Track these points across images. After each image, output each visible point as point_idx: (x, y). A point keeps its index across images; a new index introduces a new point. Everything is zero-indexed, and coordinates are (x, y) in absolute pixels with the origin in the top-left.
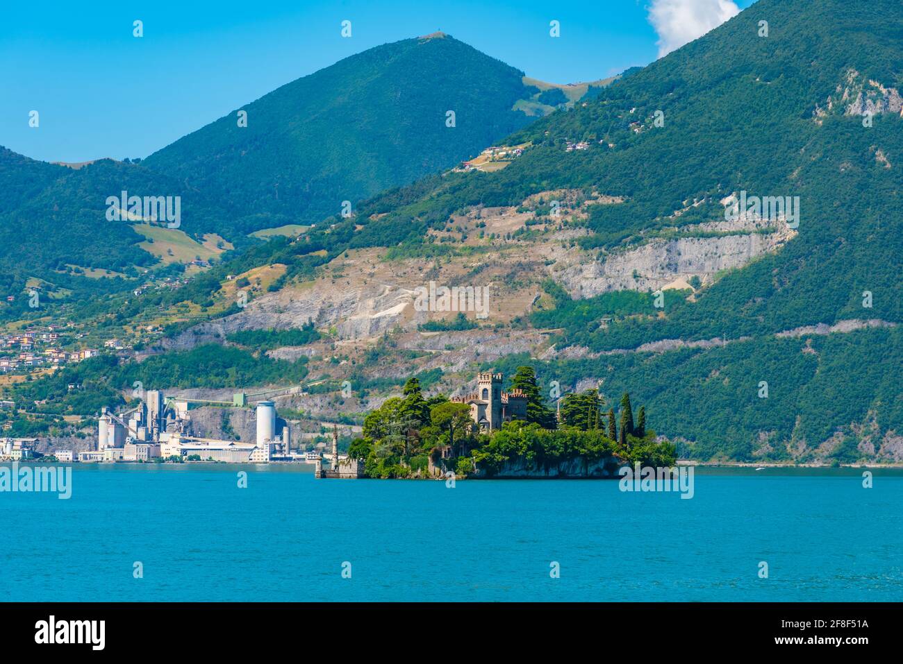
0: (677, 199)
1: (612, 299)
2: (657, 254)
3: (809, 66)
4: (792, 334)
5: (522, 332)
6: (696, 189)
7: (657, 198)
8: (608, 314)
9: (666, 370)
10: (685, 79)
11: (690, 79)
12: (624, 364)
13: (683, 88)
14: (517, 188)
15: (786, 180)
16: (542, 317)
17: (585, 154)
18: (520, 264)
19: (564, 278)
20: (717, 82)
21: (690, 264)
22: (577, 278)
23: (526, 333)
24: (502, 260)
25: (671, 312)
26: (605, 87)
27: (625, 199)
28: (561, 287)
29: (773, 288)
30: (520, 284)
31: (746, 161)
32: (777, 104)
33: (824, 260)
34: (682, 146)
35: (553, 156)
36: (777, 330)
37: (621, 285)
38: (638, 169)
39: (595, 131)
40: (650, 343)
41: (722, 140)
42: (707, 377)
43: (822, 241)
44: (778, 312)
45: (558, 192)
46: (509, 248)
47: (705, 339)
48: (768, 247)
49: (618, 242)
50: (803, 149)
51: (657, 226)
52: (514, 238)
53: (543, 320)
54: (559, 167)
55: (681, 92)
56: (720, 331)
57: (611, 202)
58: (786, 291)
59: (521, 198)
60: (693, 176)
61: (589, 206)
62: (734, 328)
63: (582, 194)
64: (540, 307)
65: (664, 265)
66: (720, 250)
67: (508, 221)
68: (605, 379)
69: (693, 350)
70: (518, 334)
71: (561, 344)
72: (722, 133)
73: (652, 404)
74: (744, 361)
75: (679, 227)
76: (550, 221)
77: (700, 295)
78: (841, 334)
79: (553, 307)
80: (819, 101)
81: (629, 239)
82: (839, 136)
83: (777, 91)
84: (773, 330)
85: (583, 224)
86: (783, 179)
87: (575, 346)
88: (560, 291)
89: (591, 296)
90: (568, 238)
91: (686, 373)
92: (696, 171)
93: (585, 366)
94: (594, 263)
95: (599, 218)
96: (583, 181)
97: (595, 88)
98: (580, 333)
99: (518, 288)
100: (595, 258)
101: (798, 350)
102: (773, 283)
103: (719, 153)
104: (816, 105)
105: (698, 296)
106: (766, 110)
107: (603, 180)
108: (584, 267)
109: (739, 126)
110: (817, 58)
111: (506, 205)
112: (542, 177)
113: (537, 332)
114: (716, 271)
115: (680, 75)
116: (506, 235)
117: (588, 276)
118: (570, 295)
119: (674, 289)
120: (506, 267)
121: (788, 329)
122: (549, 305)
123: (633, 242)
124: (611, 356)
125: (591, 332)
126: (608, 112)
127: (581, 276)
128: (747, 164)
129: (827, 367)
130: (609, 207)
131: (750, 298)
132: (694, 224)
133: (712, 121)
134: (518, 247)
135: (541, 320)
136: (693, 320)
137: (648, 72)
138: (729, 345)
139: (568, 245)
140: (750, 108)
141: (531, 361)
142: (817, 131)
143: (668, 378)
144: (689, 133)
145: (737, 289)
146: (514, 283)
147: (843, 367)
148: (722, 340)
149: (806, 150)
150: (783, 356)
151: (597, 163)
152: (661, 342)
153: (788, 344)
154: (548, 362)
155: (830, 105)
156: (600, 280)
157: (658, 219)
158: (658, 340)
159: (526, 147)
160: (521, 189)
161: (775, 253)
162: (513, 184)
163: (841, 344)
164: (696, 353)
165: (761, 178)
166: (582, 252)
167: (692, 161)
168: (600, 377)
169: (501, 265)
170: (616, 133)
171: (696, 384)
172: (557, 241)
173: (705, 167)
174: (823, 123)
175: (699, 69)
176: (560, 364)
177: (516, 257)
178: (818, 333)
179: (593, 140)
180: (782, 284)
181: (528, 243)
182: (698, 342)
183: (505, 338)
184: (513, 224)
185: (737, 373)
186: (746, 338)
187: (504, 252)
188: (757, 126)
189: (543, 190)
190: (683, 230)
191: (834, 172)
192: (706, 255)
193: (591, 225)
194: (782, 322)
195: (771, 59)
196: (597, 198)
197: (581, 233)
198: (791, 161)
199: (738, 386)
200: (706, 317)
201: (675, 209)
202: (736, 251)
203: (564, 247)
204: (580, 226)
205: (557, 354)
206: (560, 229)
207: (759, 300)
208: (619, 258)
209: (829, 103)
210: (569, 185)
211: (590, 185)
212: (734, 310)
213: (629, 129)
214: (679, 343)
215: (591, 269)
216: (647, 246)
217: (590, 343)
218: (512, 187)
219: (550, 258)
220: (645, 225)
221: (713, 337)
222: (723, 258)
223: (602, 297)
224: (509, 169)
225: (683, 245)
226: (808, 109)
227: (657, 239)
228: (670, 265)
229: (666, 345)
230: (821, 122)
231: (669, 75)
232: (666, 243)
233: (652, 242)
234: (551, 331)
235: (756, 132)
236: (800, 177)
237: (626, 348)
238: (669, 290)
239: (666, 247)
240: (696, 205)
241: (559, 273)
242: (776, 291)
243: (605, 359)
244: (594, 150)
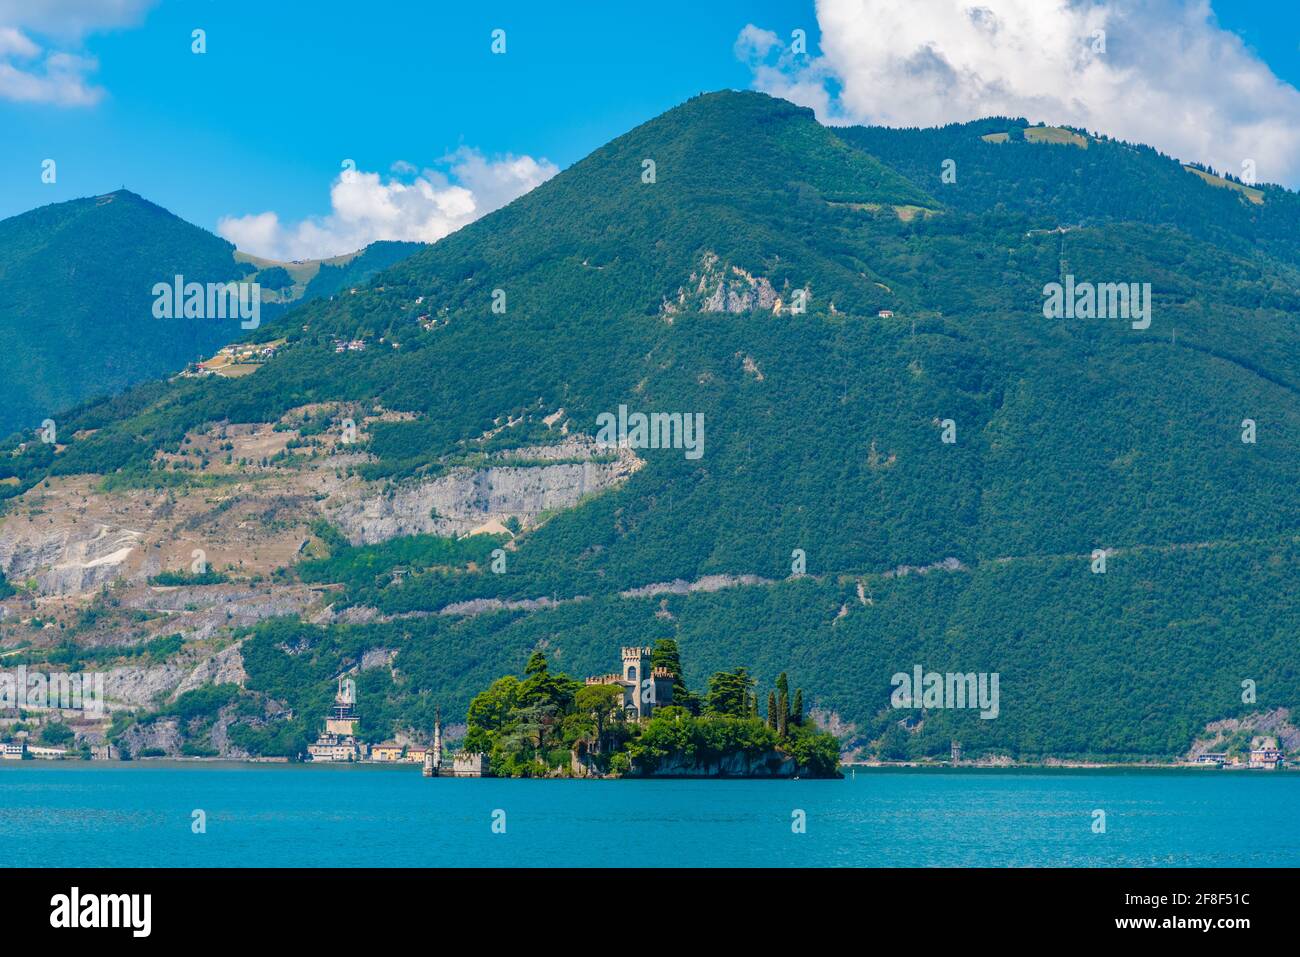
0: (486, 417)
1: (405, 545)
2: (461, 487)
3: (654, 247)
4: (642, 593)
5: (288, 588)
6: (510, 403)
7: (460, 414)
8: (400, 564)
9: (479, 639)
10: (486, 259)
11: (494, 261)
12: (424, 630)
13: (486, 272)
14: (273, 399)
15: (628, 394)
16: (313, 568)
17: (362, 355)
18: (281, 499)
19: (340, 518)
20: (532, 266)
21: (505, 501)
22: (357, 518)
23: (291, 589)
24: (257, 494)
25: (484, 563)
26: (342, 267)
27: (418, 416)
28: (336, 529)
29: (616, 533)
30: (283, 525)
31: (575, 368)
32: (612, 296)
33: (680, 498)
34: (490, 347)
35: (318, 358)
36: (622, 587)
37: (415, 528)
38: (434, 377)
39: (371, 326)
40: (458, 603)
41: (542, 340)
42: (533, 648)
43: (677, 473)
44: (623, 565)
45: (327, 405)
46: (265, 477)
47: (530, 598)
48: (607, 480)
49: (411, 472)
50: (649, 355)
51: (461, 452)
52: (272, 464)
53: (314, 572)
54: (328, 373)
55: (484, 277)
56: (548, 588)
57: (399, 419)
58: (632, 537)
59: (279, 413)
60: (507, 387)
61: (371, 425)
62: (567, 584)
63: (360, 409)
64: (309, 555)
65: (471, 502)
66: (544, 483)
67: (262, 442)
68: (400, 649)
69: (515, 613)
70: (282, 589)
71: (340, 604)
72: (541, 332)
73: (462, 684)
74: (581, 628)
75: (490, 454)
76: (319, 443)
77: (522, 542)
78: (706, 593)
79: (327, 556)
80: (667, 292)
81: (424, 468)
82: (695, 338)
83: (612, 278)
84: (617, 587)
85: (363, 448)
86: (625, 393)
87: (359, 606)
88: (335, 535)
89: (375, 542)
90: (345, 466)
91: (505, 643)
92: (510, 380)
93: (373, 632)
94: (379, 498)
95: (382, 441)
96: (360, 392)
97: (329, 267)
98: (366, 589)
99: (280, 530)
100: (381, 491)
101: (650, 614)
102: (615, 527)
103: (539, 357)
104: (664, 297)
105: (518, 543)
106: (598, 303)
107: (388, 390)
108: (367, 502)
109: (563, 323)
110: (662, 236)
111: (259, 421)
112: (307, 386)
113: (306, 587)
114: (538, 510)
115: (481, 255)
116: (261, 461)
117: (372, 515)
118: (348, 539)
119: (488, 533)
120: (263, 502)
121: (637, 586)
122: (321, 552)
123: (430, 471)
124: (408, 620)
125: (380, 588)
126: (387, 302)
127: (362, 514)
128: (576, 372)
129: (688, 636)
130: (397, 426)
131: (586, 547)
132: (510, 449)
133: (528, 317)
134: (278, 476)
135: (313, 572)
136: (513, 573)
137: (437, 250)
138: (561, 607)
139: (345, 474)
140: (577, 300)
141: (302, 626)
142: (667, 331)
143: (482, 648)
144: (498, 331)
145: (570, 534)
146: (275, 523)
147: (709, 636)
148: (551, 599)
149: (652, 355)
150: (631, 622)
151: (379, 368)
152: (472, 603)
153: (636, 605)
154: (324, 627)
155: (682, 298)
156: (388, 521)
157: (462, 442)
158: (469, 601)
159: (279, 346)
160: (279, 401)
161: (618, 488)
162: (267, 394)
163: (705, 607)
164: (519, 617)
165: (595, 391)
166: (364, 484)
167: (504, 367)
168: (393, 647)
169: (256, 499)
170: (401, 330)
171: (519, 657)
172: (329, 469)
173: (521, 375)
174: (675, 321)
175: (505, 248)
176: (341, 630)
177: (276, 490)
178: (674, 591)
179: (370, 337)
180: (627, 528)
181: (291, 471)
182: (520, 603)
183: (266, 596)
184: (270, 447)
185: (572, 643)
186: (582, 597)
187: (259, 482)
188: (588, 323)
189: (308, 402)
190: (495, 457)
191: (690, 384)
192: (526, 490)
193: (374, 449)
194: (629, 578)
195: (602, 237)
196: (380, 414)
197: (362, 459)
198: (635, 370)
199: (574, 660)
200: (531, 571)
201: (484, 430)
202: (565, 485)
203: (339, 477)
204: (360, 450)
205: (335, 617)
206: (333, 453)
207: (598, 548)
208: (413, 492)
209: (680, 295)
210: (342, 396)
211: (371, 397)
212: (566, 561)
213: (417, 324)
214: (496, 604)
215: (374, 507)
216: (448, 477)
217: (379, 602)
218: (266, 397)
219: (321, 491)
220: (446, 450)
221: (541, 596)
222: (548, 493)
223: (391, 542)
224: (261, 373)
225: (495, 476)
226: (653, 302)
227: (461, 468)
228: (479, 502)
229: (480, 605)
230: (671, 320)
231: (465, 255)
232: (474, 473)
233: (454, 472)
234: (325, 587)
235: (587, 332)
236: (647, 392)
237: (427, 609)
238: (481, 535)
239: (473, 478)
240: (511, 424)
241: (333, 511)
242: (620, 538)
243: (400, 624)
244: (373, 351)
